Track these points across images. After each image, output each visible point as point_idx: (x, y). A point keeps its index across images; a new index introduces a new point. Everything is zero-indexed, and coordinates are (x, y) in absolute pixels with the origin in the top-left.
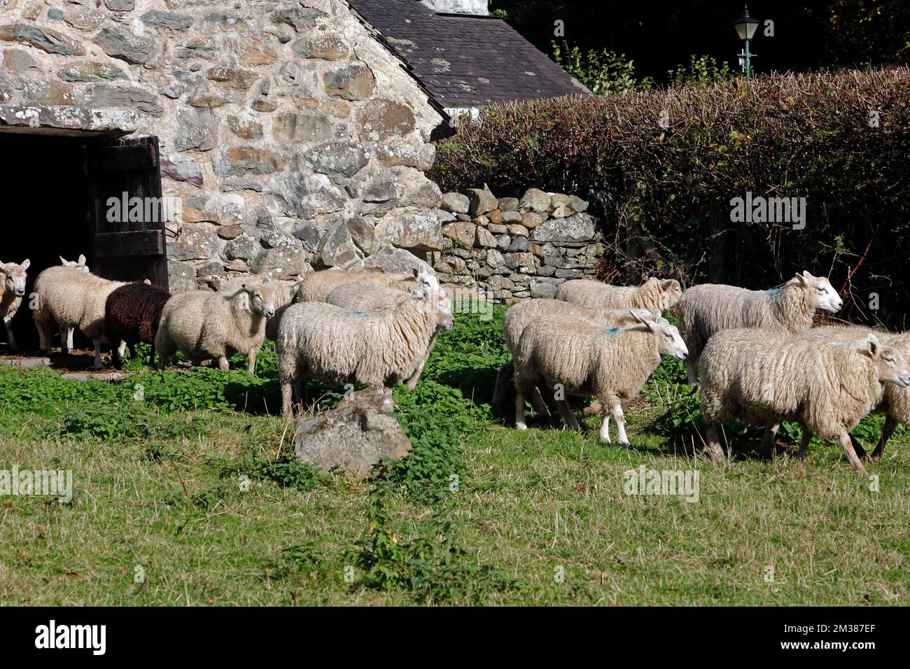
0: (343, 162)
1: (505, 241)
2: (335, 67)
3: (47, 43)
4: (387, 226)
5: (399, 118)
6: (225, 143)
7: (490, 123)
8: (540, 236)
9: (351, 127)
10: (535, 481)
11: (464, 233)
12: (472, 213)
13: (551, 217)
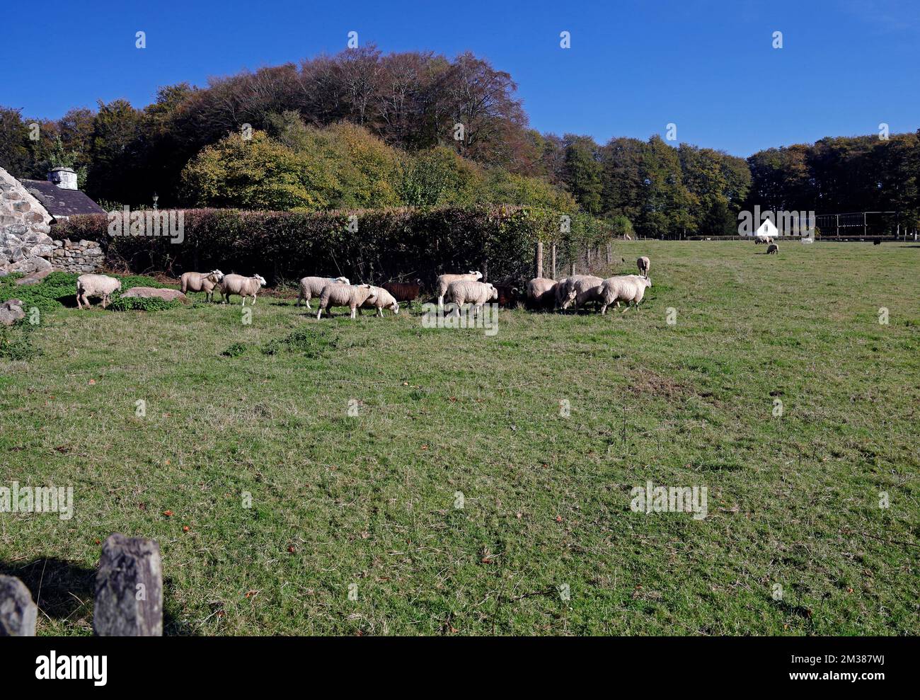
0: (20, 230)
1: (74, 255)
2: (17, 202)
4: (35, 250)
5: (38, 218)
7: (71, 220)
8: (85, 253)
9: (22, 220)
10: (65, 323)
11: (61, 252)
12: (63, 246)
13: (88, 248)
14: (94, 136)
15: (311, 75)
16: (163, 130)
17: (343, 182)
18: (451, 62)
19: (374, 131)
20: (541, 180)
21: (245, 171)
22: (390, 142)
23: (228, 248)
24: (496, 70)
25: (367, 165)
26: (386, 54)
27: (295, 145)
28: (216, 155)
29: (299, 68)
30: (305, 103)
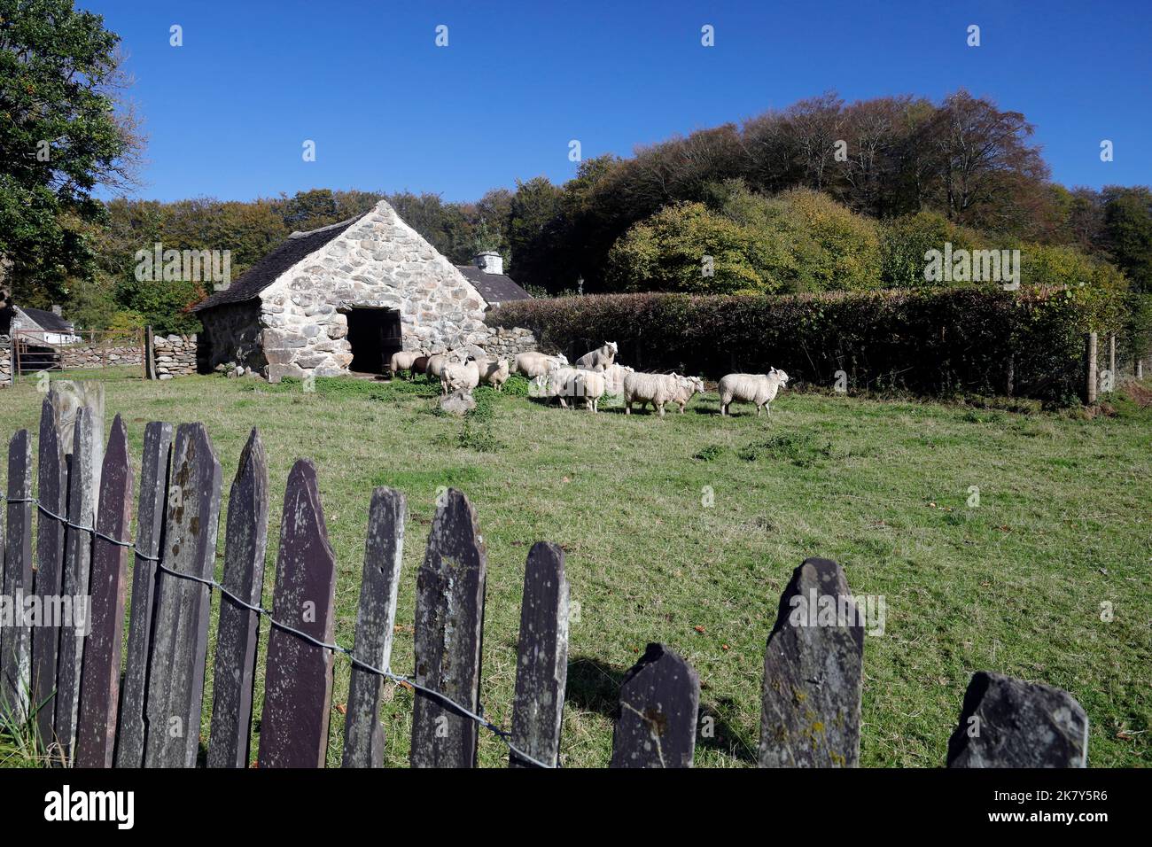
0: (457, 318)
1: (507, 343)
2: (455, 289)
3: (367, 281)
4: (470, 338)
5: (474, 305)
6: (421, 311)
7: (502, 307)
8: (518, 341)
9: (460, 307)
10: (514, 416)
11: (495, 340)
12: (497, 334)
13: (521, 336)
14: (512, 216)
15: (755, 135)
16: (585, 206)
17: (799, 259)
18: (937, 105)
19: (836, 198)
20: (1070, 250)
21: (681, 250)
22: (857, 209)
23: (676, 337)
24: (1002, 109)
25: (829, 238)
26: (850, 103)
27: (741, 218)
28: (647, 232)
29: (740, 129)
30: (748, 167)
